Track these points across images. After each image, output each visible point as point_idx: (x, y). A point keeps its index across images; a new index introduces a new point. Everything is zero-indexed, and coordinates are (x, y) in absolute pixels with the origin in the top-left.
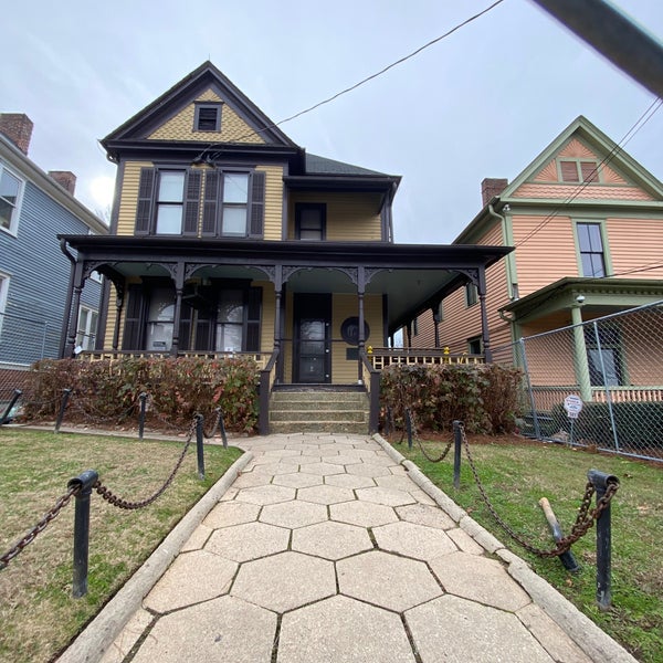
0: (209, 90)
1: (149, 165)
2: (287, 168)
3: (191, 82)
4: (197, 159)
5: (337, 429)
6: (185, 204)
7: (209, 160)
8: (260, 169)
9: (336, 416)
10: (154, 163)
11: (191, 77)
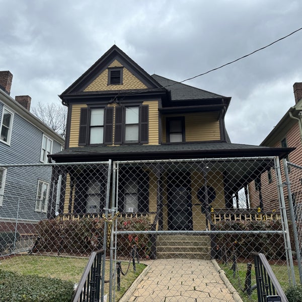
0: (116, 61)
1: (85, 106)
2: (161, 102)
3: (106, 57)
4: (111, 101)
5: (193, 257)
6: (105, 126)
7: (117, 101)
8: (145, 103)
9: (192, 250)
10: (87, 105)
11: (105, 55)
